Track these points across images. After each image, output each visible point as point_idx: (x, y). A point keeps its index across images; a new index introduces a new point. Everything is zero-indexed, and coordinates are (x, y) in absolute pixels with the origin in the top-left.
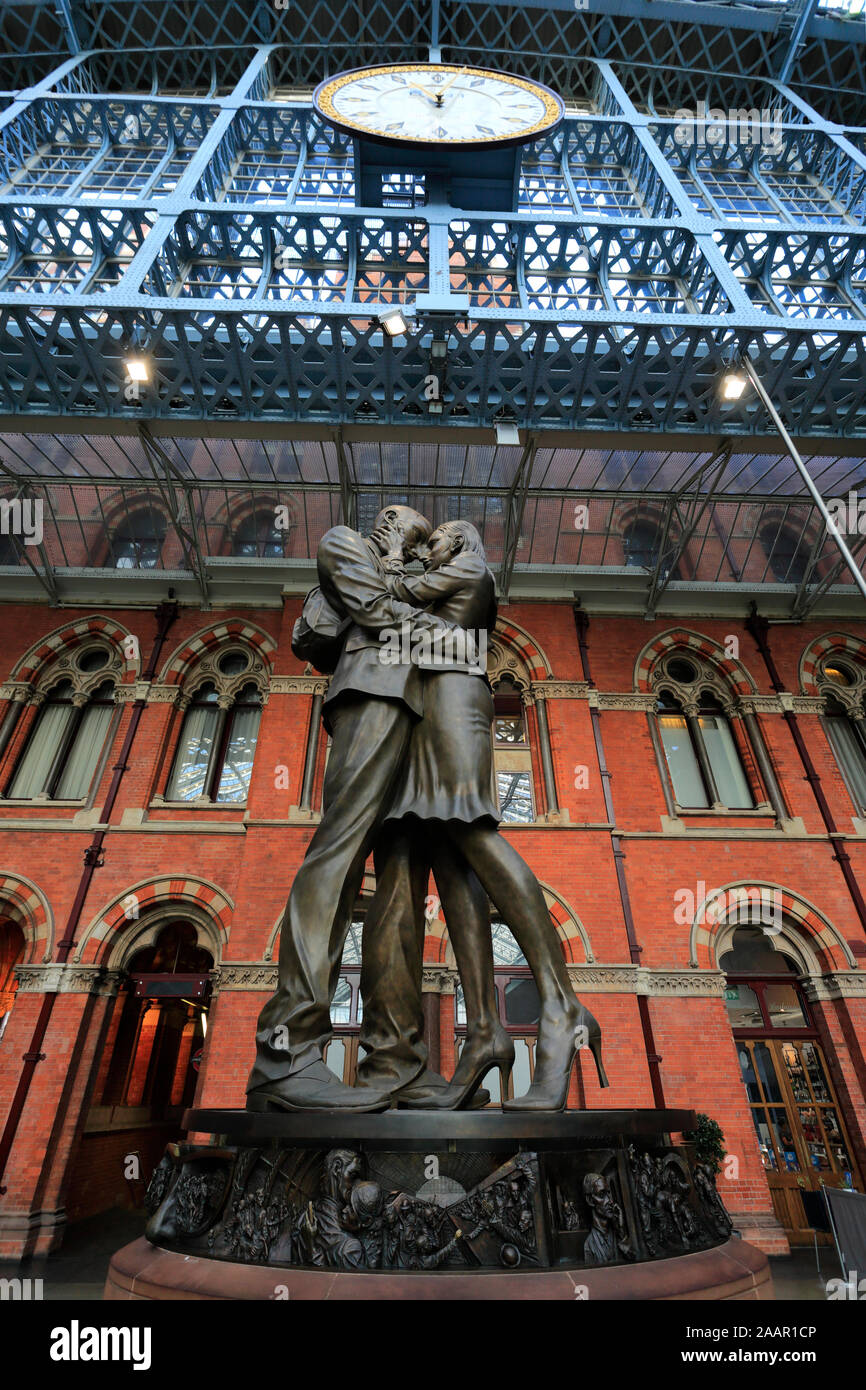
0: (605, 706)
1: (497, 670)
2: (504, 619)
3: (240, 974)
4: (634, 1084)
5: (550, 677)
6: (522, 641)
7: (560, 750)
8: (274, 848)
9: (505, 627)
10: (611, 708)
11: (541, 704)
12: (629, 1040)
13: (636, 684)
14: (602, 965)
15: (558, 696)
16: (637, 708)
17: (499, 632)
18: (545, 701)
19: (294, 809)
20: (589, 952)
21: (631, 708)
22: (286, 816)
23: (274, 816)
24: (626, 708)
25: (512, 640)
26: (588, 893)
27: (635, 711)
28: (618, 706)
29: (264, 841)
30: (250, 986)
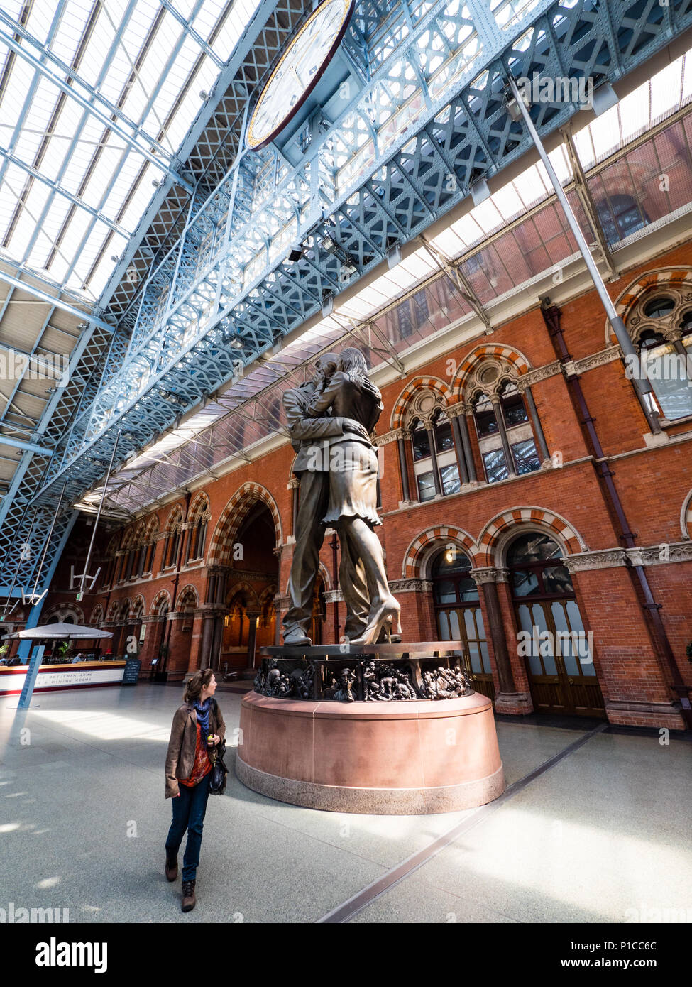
0: (584, 369)
1: (497, 379)
2: (491, 344)
3: (395, 587)
4: (629, 624)
5: (530, 369)
6: (507, 353)
7: (544, 417)
8: (396, 524)
9: (493, 349)
10: (588, 368)
11: (528, 391)
12: (622, 597)
13: (607, 341)
14: (593, 552)
15: (538, 380)
16: (611, 359)
17: (491, 354)
18: (530, 388)
19: (401, 503)
20: (583, 545)
21: (606, 361)
22: (398, 508)
23: (393, 509)
24: (602, 363)
25: (501, 355)
26: (578, 507)
27: (610, 362)
28: (595, 365)
29: (391, 522)
30: (401, 591)
